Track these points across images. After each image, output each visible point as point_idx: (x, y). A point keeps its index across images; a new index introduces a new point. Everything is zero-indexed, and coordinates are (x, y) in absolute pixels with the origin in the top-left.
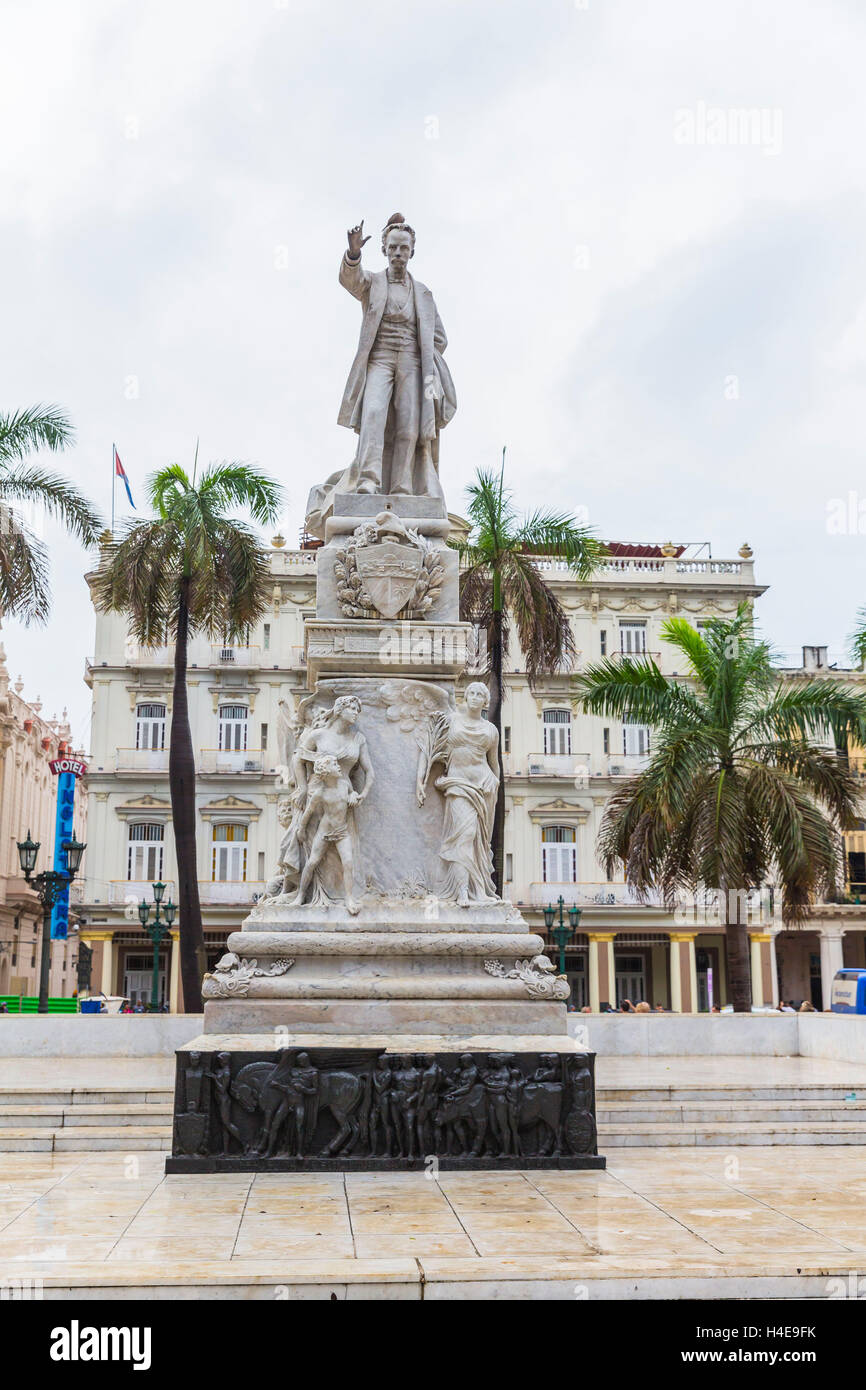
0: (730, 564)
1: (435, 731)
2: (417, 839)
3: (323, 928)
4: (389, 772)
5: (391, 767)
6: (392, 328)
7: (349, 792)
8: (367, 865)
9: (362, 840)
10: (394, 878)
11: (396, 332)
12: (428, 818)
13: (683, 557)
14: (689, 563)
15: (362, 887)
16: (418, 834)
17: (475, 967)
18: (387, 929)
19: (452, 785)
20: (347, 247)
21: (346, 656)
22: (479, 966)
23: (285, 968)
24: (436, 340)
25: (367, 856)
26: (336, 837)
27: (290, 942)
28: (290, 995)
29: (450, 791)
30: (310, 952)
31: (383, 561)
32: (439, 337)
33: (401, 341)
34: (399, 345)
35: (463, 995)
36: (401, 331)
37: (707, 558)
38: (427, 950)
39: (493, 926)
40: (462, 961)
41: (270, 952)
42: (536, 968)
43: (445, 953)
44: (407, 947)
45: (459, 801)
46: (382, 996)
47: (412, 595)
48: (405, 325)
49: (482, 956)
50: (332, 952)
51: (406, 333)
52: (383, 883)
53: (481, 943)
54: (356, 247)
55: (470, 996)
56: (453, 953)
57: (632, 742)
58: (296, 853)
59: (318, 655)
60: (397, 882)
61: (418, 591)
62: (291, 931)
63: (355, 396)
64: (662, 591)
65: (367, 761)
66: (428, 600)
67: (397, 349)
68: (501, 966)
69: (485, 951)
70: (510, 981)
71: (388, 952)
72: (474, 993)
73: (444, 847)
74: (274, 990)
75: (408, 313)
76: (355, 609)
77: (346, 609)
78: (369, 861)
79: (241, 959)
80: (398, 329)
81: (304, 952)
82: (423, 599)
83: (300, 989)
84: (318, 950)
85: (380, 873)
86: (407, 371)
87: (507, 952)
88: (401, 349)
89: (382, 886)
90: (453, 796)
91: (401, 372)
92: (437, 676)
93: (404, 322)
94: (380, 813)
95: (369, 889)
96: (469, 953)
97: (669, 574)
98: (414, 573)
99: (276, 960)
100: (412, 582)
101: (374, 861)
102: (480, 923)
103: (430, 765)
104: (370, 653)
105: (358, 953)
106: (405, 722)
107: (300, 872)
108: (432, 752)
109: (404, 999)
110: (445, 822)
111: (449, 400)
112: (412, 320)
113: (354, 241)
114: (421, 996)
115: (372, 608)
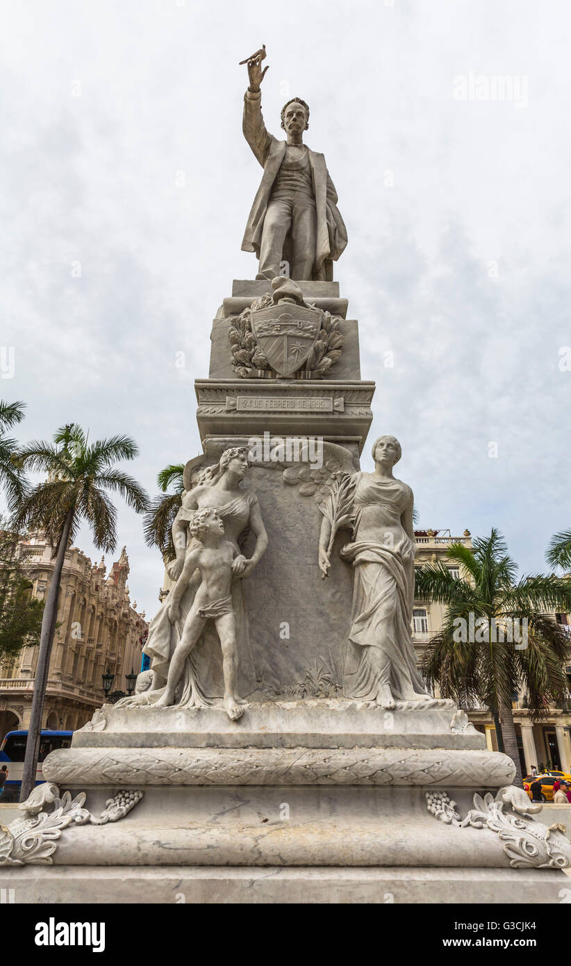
0: (460, 539)
1: (339, 492)
2: (320, 620)
3: (187, 741)
4: (286, 540)
5: (288, 534)
6: (290, 173)
7: (235, 556)
8: (258, 654)
9: (252, 621)
10: (292, 671)
11: (294, 176)
12: (333, 595)
13: (437, 536)
14: (441, 539)
15: (251, 683)
16: (321, 614)
17: (413, 804)
18: (281, 741)
19: (363, 549)
20: (248, 85)
21: (238, 415)
22: (418, 802)
23: (124, 809)
24: (328, 192)
25: (258, 642)
26: (216, 612)
27: (136, 765)
28: (121, 860)
29: (361, 557)
30: (165, 781)
31: (277, 320)
32: (331, 191)
33: (298, 183)
34: (296, 186)
35: (403, 859)
36: (296, 175)
37: (448, 537)
38: (341, 777)
39: (433, 737)
40: (392, 795)
41: (106, 781)
42: (507, 808)
43: (367, 782)
44: (311, 773)
45: (372, 567)
46: (269, 861)
47: (309, 353)
48: (301, 173)
49: (422, 786)
50: (197, 782)
51: (302, 180)
52: (279, 679)
53: (421, 766)
54: (256, 81)
55: (413, 863)
56: (380, 782)
57: (418, 625)
58: (165, 636)
59: (208, 415)
60: (297, 676)
61: (316, 351)
62: (142, 747)
63: (255, 223)
64: (428, 552)
65: (258, 523)
66: (327, 360)
67: (293, 188)
68: (453, 804)
69: (429, 779)
70: (472, 833)
71: (282, 781)
72: (420, 856)
73: (355, 628)
74: (98, 852)
75: (304, 165)
76: (249, 370)
77: (241, 370)
78: (260, 648)
79: (62, 792)
80: (295, 174)
81: (158, 781)
82: (322, 359)
83: (139, 849)
84: (176, 777)
85: (275, 665)
86: (303, 207)
87: (459, 783)
88: (297, 188)
89: (277, 682)
90: (364, 563)
91: (298, 207)
92: (339, 437)
93: (300, 170)
94: (275, 590)
95: (260, 685)
96: (403, 782)
97: (431, 544)
98: (312, 333)
99: (113, 795)
100: (309, 342)
101: (267, 648)
102: (414, 732)
103: (333, 530)
104: (264, 412)
105: (237, 782)
106: (304, 485)
107: (169, 660)
108: (336, 516)
109: (306, 866)
110: (355, 597)
111: (341, 236)
112: (307, 169)
113: (254, 75)
114: (332, 862)
115: (267, 368)
